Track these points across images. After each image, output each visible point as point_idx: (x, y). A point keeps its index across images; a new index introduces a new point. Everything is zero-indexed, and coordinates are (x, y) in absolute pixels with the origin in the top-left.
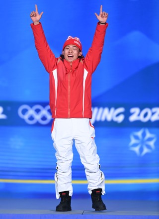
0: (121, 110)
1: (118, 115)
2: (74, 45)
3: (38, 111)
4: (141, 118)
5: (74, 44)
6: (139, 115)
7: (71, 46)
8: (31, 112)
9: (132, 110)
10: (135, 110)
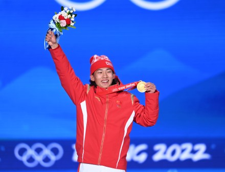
0: (143, 147)
1: (139, 154)
2: (107, 68)
3: (39, 151)
4: (168, 157)
5: (105, 66)
6: (165, 153)
7: (104, 69)
8: (31, 152)
9: (157, 147)
10: (161, 147)
